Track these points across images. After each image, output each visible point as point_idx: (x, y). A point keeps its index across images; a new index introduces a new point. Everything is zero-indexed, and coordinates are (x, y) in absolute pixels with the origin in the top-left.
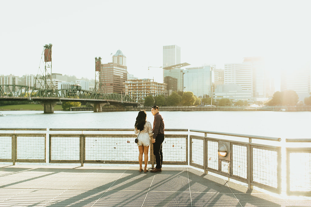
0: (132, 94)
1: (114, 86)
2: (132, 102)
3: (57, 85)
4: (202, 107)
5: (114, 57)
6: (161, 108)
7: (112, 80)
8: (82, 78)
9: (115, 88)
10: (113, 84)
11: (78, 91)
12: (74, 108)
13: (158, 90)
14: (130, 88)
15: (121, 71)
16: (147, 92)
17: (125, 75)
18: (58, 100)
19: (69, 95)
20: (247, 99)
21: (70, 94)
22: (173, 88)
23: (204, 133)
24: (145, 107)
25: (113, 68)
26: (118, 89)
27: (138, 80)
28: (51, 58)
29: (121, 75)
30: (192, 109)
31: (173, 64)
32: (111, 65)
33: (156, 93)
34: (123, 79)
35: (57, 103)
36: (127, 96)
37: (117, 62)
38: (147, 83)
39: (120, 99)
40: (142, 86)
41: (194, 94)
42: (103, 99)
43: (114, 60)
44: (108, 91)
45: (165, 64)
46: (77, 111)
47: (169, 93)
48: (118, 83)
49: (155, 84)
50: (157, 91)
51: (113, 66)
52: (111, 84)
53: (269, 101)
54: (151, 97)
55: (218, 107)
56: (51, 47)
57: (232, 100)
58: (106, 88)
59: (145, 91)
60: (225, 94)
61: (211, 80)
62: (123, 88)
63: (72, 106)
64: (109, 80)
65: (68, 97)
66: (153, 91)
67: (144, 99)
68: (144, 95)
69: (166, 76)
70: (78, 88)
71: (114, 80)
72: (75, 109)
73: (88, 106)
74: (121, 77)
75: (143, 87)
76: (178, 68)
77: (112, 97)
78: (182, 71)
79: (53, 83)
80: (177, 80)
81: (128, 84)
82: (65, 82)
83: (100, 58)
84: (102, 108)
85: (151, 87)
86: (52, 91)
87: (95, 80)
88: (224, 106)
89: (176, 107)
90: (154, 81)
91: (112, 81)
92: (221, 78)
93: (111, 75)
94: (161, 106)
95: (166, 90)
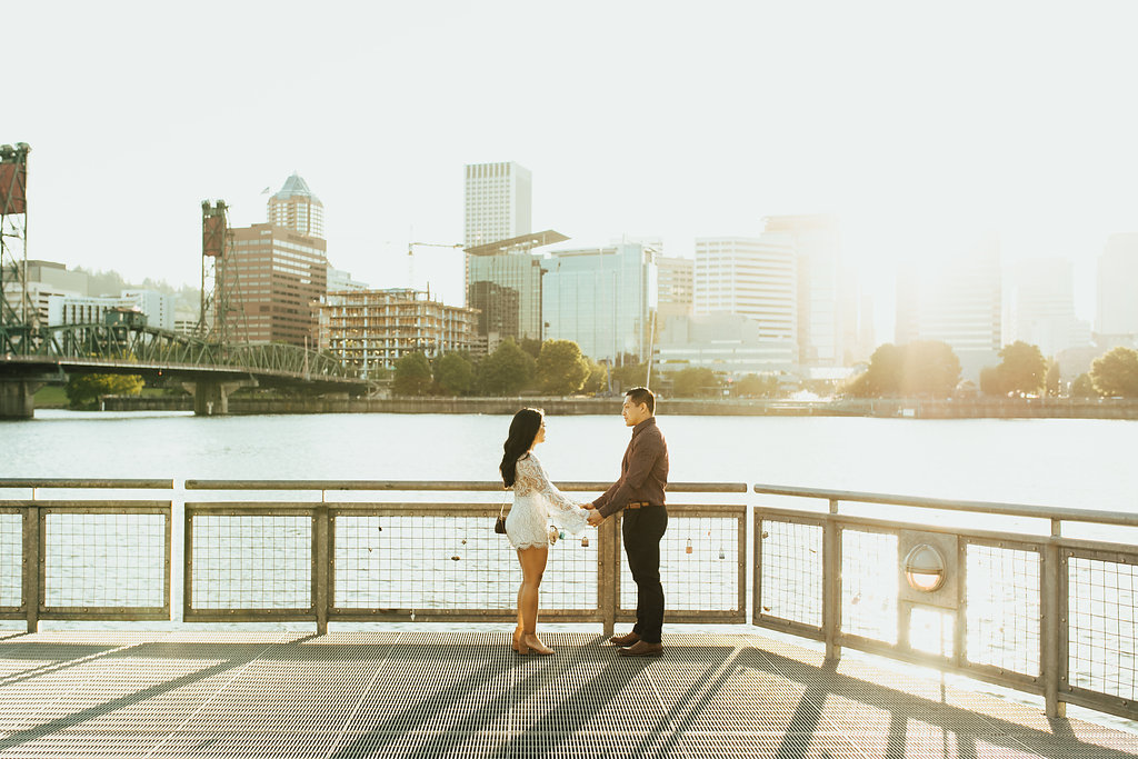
0: (344, 347)
1: (276, 314)
2: (345, 379)
3: (44, 306)
4: (611, 400)
5: (274, 201)
6: (457, 402)
7: (268, 292)
8: (147, 281)
9: (276, 322)
10: (271, 309)
11: (133, 333)
12: (117, 401)
13: (447, 333)
14: (336, 324)
15: (304, 258)
16: (403, 339)
17: (319, 272)
18: (53, 368)
19: (96, 349)
20: (777, 373)
21: (99, 343)
22: (501, 324)
23: (828, 501)
24: (397, 396)
25: (271, 247)
26: (290, 327)
27: (369, 295)
28: (25, 202)
29: (304, 274)
30: (576, 407)
31: (502, 234)
32: (262, 233)
33: (436, 343)
34: (310, 290)
35: (49, 377)
36: (326, 353)
37: (285, 224)
38: (403, 307)
39: (299, 364)
40: (384, 318)
41: (582, 351)
42: (232, 364)
43: (273, 215)
44: (250, 334)
45: (473, 235)
46: (125, 410)
47: (486, 346)
48: (290, 302)
49: (435, 309)
50: (443, 338)
51: (270, 237)
52: (264, 309)
53: (855, 378)
54: (420, 358)
55: (673, 400)
56: (25, 156)
57: (722, 373)
58: (244, 322)
59: (397, 336)
60: (698, 351)
61: (645, 296)
62: (310, 322)
63: (106, 390)
64: (255, 292)
65: (95, 354)
66: (427, 335)
67: (393, 368)
68: (390, 350)
69: (475, 280)
70: (134, 322)
71: (277, 292)
72: (121, 404)
73: (172, 393)
74: (302, 281)
75: (387, 320)
76: (522, 252)
77: (268, 355)
78: (536, 263)
79: (32, 298)
80: (516, 294)
81: (330, 308)
82: (77, 296)
83: (221, 206)
84: (230, 401)
85: (419, 320)
86: (29, 331)
87: (203, 291)
88: (692, 395)
89: (514, 399)
90: (432, 300)
91: (265, 296)
92: (681, 291)
93: (264, 272)
94: (458, 396)
95: (476, 333)
